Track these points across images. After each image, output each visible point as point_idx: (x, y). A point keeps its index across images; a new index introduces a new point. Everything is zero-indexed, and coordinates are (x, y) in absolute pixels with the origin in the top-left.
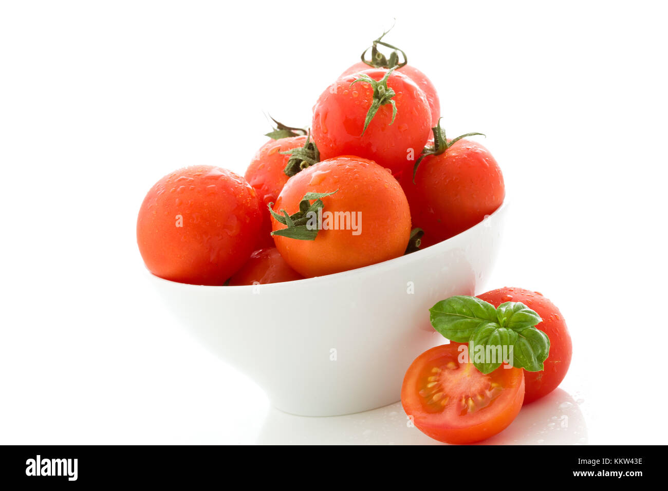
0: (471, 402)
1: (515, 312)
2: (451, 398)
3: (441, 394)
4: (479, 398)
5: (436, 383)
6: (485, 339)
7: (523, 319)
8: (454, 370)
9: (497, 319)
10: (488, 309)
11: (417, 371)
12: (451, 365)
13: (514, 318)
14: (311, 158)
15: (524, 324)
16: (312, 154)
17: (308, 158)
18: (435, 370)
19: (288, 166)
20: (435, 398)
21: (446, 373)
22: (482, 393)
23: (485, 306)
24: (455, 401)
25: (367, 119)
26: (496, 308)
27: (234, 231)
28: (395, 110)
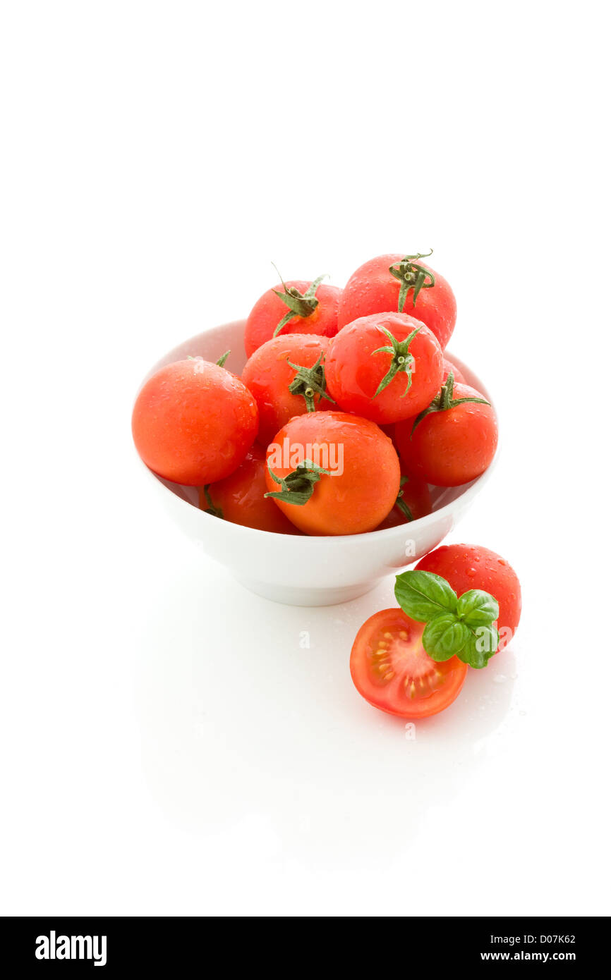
0: (413, 687)
1: (474, 608)
2: (395, 675)
3: (388, 665)
4: (422, 684)
5: (385, 651)
6: (440, 633)
7: (479, 618)
8: (405, 641)
9: (456, 609)
10: (450, 598)
11: (371, 629)
12: (403, 634)
13: (472, 616)
14: (318, 384)
15: (479, 623)
16: (319, 379)
17: (315, 384)
18: (387, 635)
19: (294, 384)
20: (382, 667)
21: (397, 643)
22: (425, 677)
23: (449, 594)
24: (399, 679)
25: (381, 385)
26: (458, 598)
27: (229, 455)
28: (410, 383)
